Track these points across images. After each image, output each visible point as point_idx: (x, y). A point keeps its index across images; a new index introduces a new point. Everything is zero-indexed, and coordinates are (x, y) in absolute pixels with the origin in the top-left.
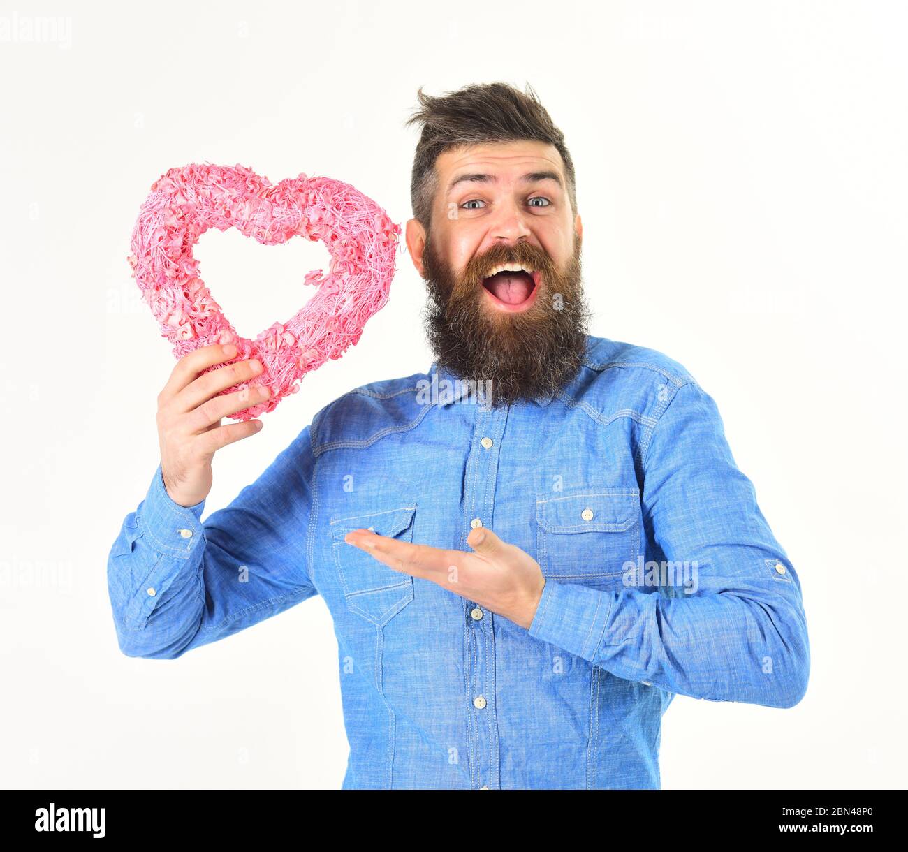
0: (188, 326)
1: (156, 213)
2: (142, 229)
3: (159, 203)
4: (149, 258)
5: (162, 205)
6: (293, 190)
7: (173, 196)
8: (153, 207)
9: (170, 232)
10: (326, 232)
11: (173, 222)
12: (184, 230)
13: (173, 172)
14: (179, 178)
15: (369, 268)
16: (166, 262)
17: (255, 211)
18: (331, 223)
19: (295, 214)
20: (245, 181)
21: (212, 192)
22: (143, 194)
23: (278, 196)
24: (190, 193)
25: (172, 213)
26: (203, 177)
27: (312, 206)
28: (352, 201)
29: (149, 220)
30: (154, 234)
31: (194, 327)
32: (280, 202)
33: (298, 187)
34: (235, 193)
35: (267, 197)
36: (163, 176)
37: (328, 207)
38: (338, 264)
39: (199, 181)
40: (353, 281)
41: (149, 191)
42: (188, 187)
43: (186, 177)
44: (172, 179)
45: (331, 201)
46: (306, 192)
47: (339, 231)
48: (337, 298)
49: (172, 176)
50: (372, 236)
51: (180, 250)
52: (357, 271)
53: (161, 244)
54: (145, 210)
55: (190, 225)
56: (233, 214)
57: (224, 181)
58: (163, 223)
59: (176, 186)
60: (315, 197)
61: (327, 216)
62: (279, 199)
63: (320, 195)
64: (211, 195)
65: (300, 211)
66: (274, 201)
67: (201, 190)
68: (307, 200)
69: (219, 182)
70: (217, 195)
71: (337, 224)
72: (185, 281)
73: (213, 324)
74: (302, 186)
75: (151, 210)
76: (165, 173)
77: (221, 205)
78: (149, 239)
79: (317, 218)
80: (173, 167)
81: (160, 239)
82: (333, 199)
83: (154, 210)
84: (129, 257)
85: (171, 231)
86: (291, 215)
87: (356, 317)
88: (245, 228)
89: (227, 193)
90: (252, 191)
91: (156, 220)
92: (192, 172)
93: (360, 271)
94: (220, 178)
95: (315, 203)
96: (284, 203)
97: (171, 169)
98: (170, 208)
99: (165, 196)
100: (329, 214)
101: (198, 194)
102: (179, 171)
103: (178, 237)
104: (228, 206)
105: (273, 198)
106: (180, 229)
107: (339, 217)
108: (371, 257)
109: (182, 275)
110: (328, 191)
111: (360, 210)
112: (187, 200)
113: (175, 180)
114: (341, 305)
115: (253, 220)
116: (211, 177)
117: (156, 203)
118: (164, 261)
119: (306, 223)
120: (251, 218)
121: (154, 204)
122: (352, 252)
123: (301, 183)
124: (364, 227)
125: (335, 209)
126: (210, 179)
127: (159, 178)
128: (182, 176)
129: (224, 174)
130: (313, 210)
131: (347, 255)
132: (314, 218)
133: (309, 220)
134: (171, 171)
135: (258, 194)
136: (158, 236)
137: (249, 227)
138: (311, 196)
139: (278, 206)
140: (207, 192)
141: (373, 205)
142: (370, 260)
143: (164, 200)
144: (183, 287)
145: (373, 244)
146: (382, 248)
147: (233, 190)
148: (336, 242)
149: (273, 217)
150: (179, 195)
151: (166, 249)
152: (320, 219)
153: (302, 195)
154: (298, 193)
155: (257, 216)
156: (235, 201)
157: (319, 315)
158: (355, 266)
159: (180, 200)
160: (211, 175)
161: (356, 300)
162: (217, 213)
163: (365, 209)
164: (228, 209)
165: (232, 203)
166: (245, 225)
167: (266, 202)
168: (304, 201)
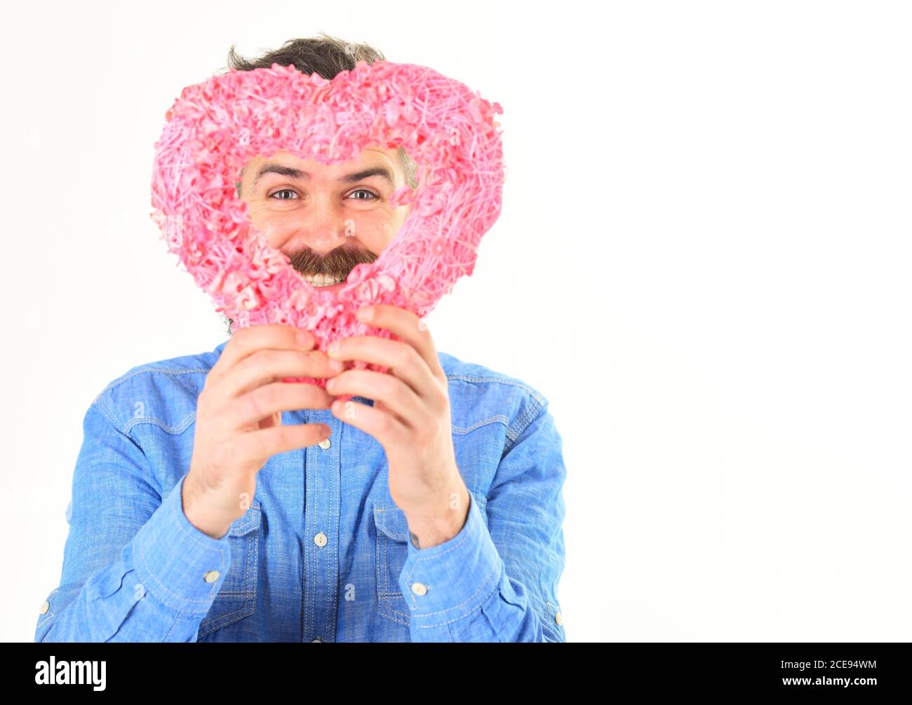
0: (249, 292)
1: (178, 149)
2: (163, 173)
3: (180, 135)
4: (181, 209)
5: (185, 137)
6: (357, 85)
7: (197, 124)
8: (172, 143)
9: (203, 172)
10: (410, 133)
11: (204, 156)
12: (221, 166)
13: (190, 91)
14: (201, 96)
15: (475, 172)
16: (204, 212)
17: (313, 122)
18: (414, 121)
19: (366, 117)
20: (290, 84)
21: (251, 107)
22: (155, 127)
23: (338, 98)
24: (221, 114)
25: (201, 145)
26: (234, 90)
27: (386, 102)
28: (436, 87)
29: (172, 161)
30: (182, 178)
31: (258, 291)
32: (343, 104)
33: (363, 81)
34: (282, 104)
35: (324, 100)
36: (177, 100)
37: (408, 100)
38: (432, 174)
39: (229, 97)
40: (458, 193)
41: (163, 122)
42: (215, 108)
43: (210, 94)
44: (192, 100)
45: (410, 91)
46: (374, 85)
47: (427, 128)
48: (440, 217)
49: (191, 96)
50: (470, 128)
51: (221, 193)
52: (463, 179)
53: (196, 189)
54: (162, 148)
55: (228, 157)
56: (285, 132)
57: (264, 89)
58: (192, 161)
59: (200, 108)
60: (388, 90)
61: (408, 110)
62: (341, 100)
63: (394, 85)
64: (251, 112)
65: (372, 113)
66: (335, 104)
67: (235, 108)
68: (378, 96)
69: (257, 92)
70: (259, 112)
71: (423, 121)
72: (234, 234)
73: (284, 281)
74: (367, 79)
75: (170, 148)
76: (179, 96)
77: (265, 122)
78: (176, 185)
79: (396, 117)
80: (188, 84)
81: (193, 182)
82: (412, 87)
83: (176, 145)
84: (151, 215)
85: (204, 169)
86: (361, 119)
87: (470, 237)
88: (301, 148)
89: (270, 104)
90: (303, 97)
91: (181, 158)
92: (217, 86)
93: (465, 176)
94: (258, 88)
95: (389, 98)
96: (349, 105)
97: (185, 89)
98: (197, 138)
99: (186, 125)
100: (411, 108)
101: (231, 114)
102: (199, 88)
103: (215, 176)
104: (276, 122)
105: (331, 101)
106: (215, 165)
107: (425, 111)
108: (474, 155)
109: (229, 225)
110: (404, 78)
111: (448, 96)
112: (219, 124)
113: (196, 100)
114: (448, 226)
115: (312, 134)
116: (246, 88)
117: (176, 136)
118: (201, 211)
119: (383, 126)
120: (309, 133)
121: (173, 139)
122: (447, 154)
123: (365, 76)
124: (456, 118)
125: (417, 100)
126: (244, 91)
127: (173, 102)
128: (205, 95)
129: (262, 80)
130: (388, 106)
131: (441, 159)
132: (391, 116)
133: (385, 122)
134: (186, 92)
135: (313, 99)
136: (188, 180)
137: (307, 145)
138: (382, 90)
139: (342, 109)
140: (245, 110)
141: (463, 89)
142: (474, 160)
143: (186, 131)
144: (233, 241)
145: (475, 138)
146: (487, 142)
147: (278, 99)
148: (424, 145)
149: (338, 126)
150: (207, 121)
151: (202, 195)
152: (401, 118)
153: (370, 90)
154: (364, 89)
155: (316, 127)
156: (283, 113)
157: (419, 246)
158: (457, 171)
159: (209, 127)
160: (244, 85)
161: (466, 216)
162: (262, 134)
163: (455, 95)
164: (275, 126)
165: (280, 117)
166: (300, 144)
167: (324, 107)
168: (374, 97)
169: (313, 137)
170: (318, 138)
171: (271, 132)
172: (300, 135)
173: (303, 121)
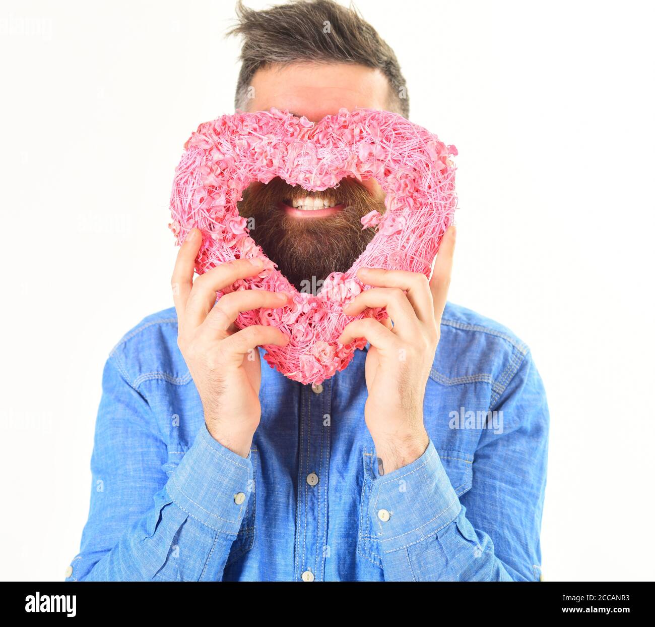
1: (192, 173)
2: (179, 192)
3: (194, 162)
4: (192, 221)
5: (197, 163)
6: (337, 126)
7: (207, 153)
8: (188, 168)
9: (210, 192)
10: (378, 167)
11: (212, 180)
12: (225, 187)
13: (204, 127)
14: (211, 131)
15: (430, 200)
16: (210, 225)
17: (299, 155)
18: (381, 158)
19: (342, 152)
20: (283, 125)
21: (249, 141)
22: (177, 154)
23: (321, 136)
24: (226, 146)
25: (209, 170)
26: (237, 128)
27: (359, 141)
28: (402, 131)
29: (186, 182)
30: (194, 195)
32: (325, 142)
33: (341, 124)
34: (274, 139)
35: (309, 138)
36: (193, 133)
37: (377, 141)
38: (396, 201)
39: (233, 132)
40: (414, 217)
41: (183, 151)
42: (222, 141)
43: (219, 130)
44: (205, 134)
45: (379, 133)
46: (350, 127)
47: (392, 164)
48: (400, 237)
49: (204, 131)
50: (427, 165)
51: (224, 210)
52: (419, 206)
53: (204, 206)
54: (179, 172)
55: (231, 181)
56: (276, 162)
57: (261, 127)
58: (202, 183)
59: (210, 141)
60: (361, 132)
61: (377, 150)
62: (323, 139)
63: (366, 127)
64: (249, 145)
65: (347, 149)
66: (318, 141)
67: (237, 142)
68: (353, 136)
69: (255, 130)
70: (256, 145)
71: (389, 158)
72: (233, 243)
73: (271, 283)
74: (345, 122)
75: (186, 171)
76: (195, 130)
77: (261, 154)
78: (188, 203)
79: (366, 154)
80: (204, 121)
81: (202, 200)
82: (381, 130)
83: (190, 170)
84: (170, 225)
85: (211, 190)
86: (338, 154)
87: (423, 254)
88: (290, 176)
89: (266, 140)
90: (292, 135)
91: (193, 180)
92: (224, 123)
93: (421, 204)
94: (256, 126)
95: (362, 138)
96: (328, 143)
97: (201, 125)
98: (206, 165)
99: (199, 154)
100: (379, 147)
101: (234, 146)
102: (210, 124)
103: (220, 196)
104: (269, 153)
105: (315, 138)
106: (220, 187)
107: (390, 150)
108: (430, 187)
109: (229, 236)
110: (375, 123)
111: (411, 139)
112: (224, 154)
113: (207, 134)
114: (405, 244)
115: (298, 165)
116: (246, 126)
117: (190, 162)
118: (208, 223)
119: (356, 160)
120: (296, 163)
121: (188, 165)
122: (406, 186)
123: (343, 119)
124: (417, 156)
125: (384, 141)
126: (245, 128)
127: (190, 135)
128: (215, 130)
129: (259, 120)
130: (361, 145)
131: (401, 189)
132: (363, 153)
133: (358, 157)
134: (202, 126)
135: (300, 136)
136: (197, 198)
137: (294, 173)
138: (357, 131)
139: (323, 146)
140: (244, 143)
141: (424, 132)
142: (429, 191)
143: (199, 158)
144: (232, 248)
145: (430, 173)
146: (441, 177)
147: (272, 136)
148: (390, 178)
149: (320, 159)
150: (215, 150)
151: (208, 210)
152: (371, 154)
153: (347, 131)
154: (342, 130)
155: (301, 160)
156: (275, 147)
157: (382, 259)
158: (415, 200)
159: (216, 156)
160: (245, 124)
161: (420, 236)
162: (258, 164)
163: (417, 137)
164: (269, 157)
165: (272, 150)
166: (289, 172)
167: (309, 144)
168: (350, 137)
169: (299, 167)
170: (303, 168)
171: (265, 162)
172: (289, 165)
173: (292, 154)
